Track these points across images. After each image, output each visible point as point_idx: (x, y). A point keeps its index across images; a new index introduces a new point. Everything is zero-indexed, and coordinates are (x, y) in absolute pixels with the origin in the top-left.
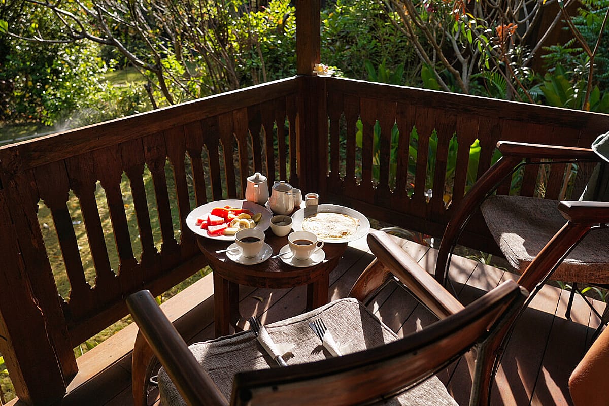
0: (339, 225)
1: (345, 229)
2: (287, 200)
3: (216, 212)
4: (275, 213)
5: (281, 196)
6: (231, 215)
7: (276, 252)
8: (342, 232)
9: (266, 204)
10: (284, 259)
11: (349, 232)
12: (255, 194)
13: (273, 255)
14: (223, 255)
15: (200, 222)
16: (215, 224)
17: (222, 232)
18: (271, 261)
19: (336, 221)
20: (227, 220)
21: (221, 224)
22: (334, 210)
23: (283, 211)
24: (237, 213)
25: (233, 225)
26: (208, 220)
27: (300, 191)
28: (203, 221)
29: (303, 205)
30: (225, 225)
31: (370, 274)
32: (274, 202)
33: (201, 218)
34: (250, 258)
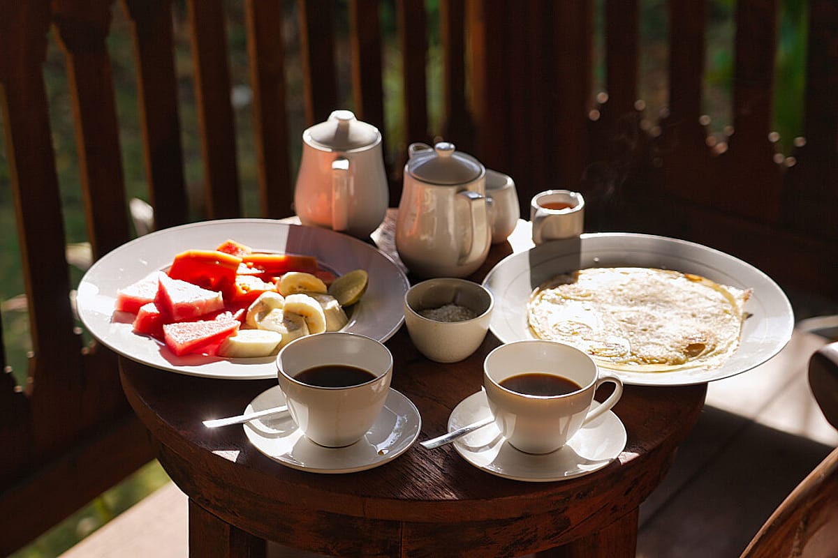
0: (669, 314)
1: (693, 330)
2: (465, 219)
3: (186, 269)
4: (417, 271)
5: (442, 205)
6: (246, 281)
7: (435, 423)
8: (687, 343)
9: (375, 236)
10: (469, 449)
11: (712, 342)
12: (337, 196)
13: (424, 436)
14: (235, 436)
15: (129, 308)
16: (188, 314)
17: (218, 347)
18: (416, 457)
19: (657, 300)
20: (235, 301)
21: (209, 315)
22: (645, 256)
23: (450, 260)
24: (269, 271)
25: (261, 318)
26: (162, 299)
27: (510, 182)
28: (144, 304)
29: (522, 237)
30: (227, 321)
31: (818, 507)
32: (411, 228)
33: (133, 292)
34: (338, 447)
